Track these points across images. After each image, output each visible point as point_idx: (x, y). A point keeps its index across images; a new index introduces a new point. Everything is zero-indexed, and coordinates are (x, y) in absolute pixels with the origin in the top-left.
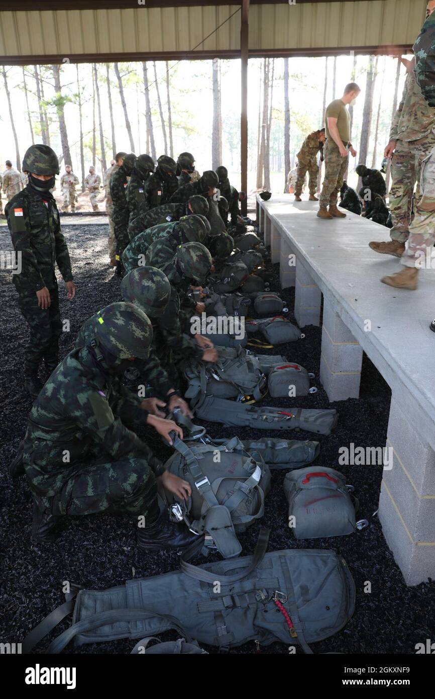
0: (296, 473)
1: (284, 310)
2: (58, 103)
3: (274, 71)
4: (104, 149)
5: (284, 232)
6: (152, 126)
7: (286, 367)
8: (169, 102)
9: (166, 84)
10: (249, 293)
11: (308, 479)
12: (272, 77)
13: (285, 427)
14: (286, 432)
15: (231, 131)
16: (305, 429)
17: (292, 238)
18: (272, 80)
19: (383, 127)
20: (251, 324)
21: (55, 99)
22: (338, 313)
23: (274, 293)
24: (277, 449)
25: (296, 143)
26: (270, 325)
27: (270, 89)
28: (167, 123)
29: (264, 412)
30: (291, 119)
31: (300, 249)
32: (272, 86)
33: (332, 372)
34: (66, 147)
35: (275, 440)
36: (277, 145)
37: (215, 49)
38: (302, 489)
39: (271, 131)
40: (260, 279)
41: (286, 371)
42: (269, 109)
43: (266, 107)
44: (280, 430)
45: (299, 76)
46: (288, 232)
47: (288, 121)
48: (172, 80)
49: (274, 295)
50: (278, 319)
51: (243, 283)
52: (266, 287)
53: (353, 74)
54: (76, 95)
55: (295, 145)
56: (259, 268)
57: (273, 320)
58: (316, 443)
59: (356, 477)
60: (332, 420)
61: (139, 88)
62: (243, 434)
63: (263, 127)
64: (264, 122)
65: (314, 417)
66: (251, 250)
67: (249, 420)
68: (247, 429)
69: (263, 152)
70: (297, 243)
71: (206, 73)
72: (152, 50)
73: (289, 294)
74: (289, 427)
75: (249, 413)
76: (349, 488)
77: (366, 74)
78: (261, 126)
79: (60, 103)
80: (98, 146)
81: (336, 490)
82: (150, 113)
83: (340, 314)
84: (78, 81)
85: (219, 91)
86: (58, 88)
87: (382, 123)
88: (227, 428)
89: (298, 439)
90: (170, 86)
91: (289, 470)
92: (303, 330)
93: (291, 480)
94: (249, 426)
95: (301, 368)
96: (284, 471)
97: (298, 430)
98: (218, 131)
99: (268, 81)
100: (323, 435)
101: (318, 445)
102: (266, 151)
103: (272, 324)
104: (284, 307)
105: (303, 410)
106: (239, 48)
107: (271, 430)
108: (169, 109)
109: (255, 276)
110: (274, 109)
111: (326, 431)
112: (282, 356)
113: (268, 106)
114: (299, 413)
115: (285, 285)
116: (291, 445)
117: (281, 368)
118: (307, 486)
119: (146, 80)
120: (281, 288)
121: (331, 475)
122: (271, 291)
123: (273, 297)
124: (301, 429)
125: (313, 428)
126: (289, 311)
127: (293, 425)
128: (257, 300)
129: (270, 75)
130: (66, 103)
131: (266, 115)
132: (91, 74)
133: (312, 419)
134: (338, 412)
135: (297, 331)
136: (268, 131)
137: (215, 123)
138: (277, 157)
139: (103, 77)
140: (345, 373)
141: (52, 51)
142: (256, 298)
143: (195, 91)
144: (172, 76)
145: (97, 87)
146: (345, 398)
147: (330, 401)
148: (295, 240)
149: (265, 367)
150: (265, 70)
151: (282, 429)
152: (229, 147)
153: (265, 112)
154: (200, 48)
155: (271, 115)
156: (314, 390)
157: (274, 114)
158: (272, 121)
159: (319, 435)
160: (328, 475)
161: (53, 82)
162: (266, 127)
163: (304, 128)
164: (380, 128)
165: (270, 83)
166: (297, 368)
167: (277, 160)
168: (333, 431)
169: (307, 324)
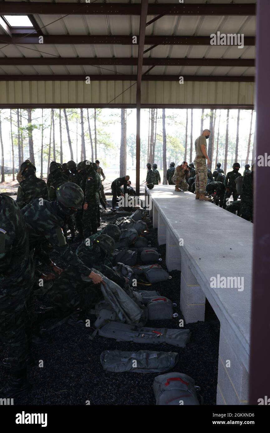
0: (161, 378)
1: (160, 259)
2: (29, 129)
3: (157, 114)
4: (55, 155)
5: (160, 211)
6: (84, 143)
7: (158, 299)
8: (95, 129)
9: (94, 119)
10: (137, 248)
11: (168, 383)
12: (156, 117)
13: (156, 342)
14: (157, 345)
15: (133, 146)
16: (169, 343)
17: (164, 215)
18: (156, 119)
19: (221, 145)
20: (138, 269)
21: (27, 126)
22: (189, 266)
23: (154, 248)
24: (150, 358)
25: (171, 153)
26: (149, 271)
27: (155, 123)
28: (93, 141)
29: (143, 331)
30: (167, 140)
31: (168, 222)
32: (156, 122)
33: (187, 303)
34: (32, 154)
35: (149, 352)
36: (160, 154)
37: (122, 103)
38: (164, 390)
39: (156, 146)
40: (145, 239)
41: (158, 302)
42: (154, 134)
43: (152, 133)
44: (153, 344)
45: (172, 117)
46: (162, 211)
47: (165, 141)
48: (98, 117)
49: (153, 249)
50: (155, 266)
51: (135, 242)
52: (149, 244)
53: (202, 118)
54: (40, 125)
55: (170, 154)
56: (145, 231)
57: (152, 267)
58: (176, 354)
59: (202, 379)
60: (187, 337)
61: (78, 121)
62: (129, 346)
63: (151, 144)
64: (151, 142)
65: (175, 335)
66: (139, 221)
67: (133, 337)
68: (131, 343)
69: (151, 158)
70: (167, 219)
71: (118, 114)
72: (85, 103)
73: (162, 249)
74: (159, 342)
75: (134, 332)
76: (197, 388)
77: (209, 118)
78: (150, 144)
79: (30, 129)
80: (52, 153)
81: (188, 391)
82: (84, 135)
83: (190, 267)
84: (42, 117)
85: (125, 124)
86: (30, 120)
87: (221, 143)
88: (118, 342)
89: (164, 351)
90: (96, 120)
91: (157, 374)
92: (170, 273)
93: (158, 382)
94: (132, 341)
95: (168, 300)
96: (154, 374)
97: (164, 344)
98: (124, 146)
99: (154, 119)
100: (181, 348)
101: (177, 356)
102: (152, 158)
103: (151, 269)
104: (159, 258)
105: (168, 329)
106: (136, 103)
107: (147, 344)
108: (95, 133)
109: (142, 237)
110: (157, 134)
111: (182, 345)
112: (156, 291)
113: (153, 133)
114: (166, 332)
115: (160, 243)
116: (159, 355)
117: (155, 300)
118: (168, 387)
119: (82, 117)
120: (158, 245)
121: (184, 379)
122: (152, 247)
123: (153, 251)
124: (167, 344)
125: (175, 343)
126: (162, 260)
127: (161, 340)
128: (143, 253)
129: (155, 115)
130: (34, 129)
131: (152, 138)
132: (51, 113)
133: (174, 336)
134: (190, 331)
135: (166, 274)
136: (154, 147)
137: (122, 142)
138: (160, 161)
139: (58, 114)
140: (195, 305)
141: (27, 101)
142: (142, 251)
143: (111, 123)
144: (98, 115)
145: (53, 120)
146: (196, 321)
147: (186, 323)
148: (166, 216)
149: (145, 299)
150: (152, 113)
151: (154, 343)
152: (131, 154)
153: (152, 136)
154: (113, 102)
155: (155, 138)
156: (176, 315)
157: (158, 137)
158: (157, 141)
159: (179, 347)
160: (182, 380)
161: (27, 117)
162: (152, 145)
163: (175, 145)
164: (219, 146)
165: (155, 120)
166: (165, 300)
167: (160, 162)
168: (187, 345)
169: (173, 270)
